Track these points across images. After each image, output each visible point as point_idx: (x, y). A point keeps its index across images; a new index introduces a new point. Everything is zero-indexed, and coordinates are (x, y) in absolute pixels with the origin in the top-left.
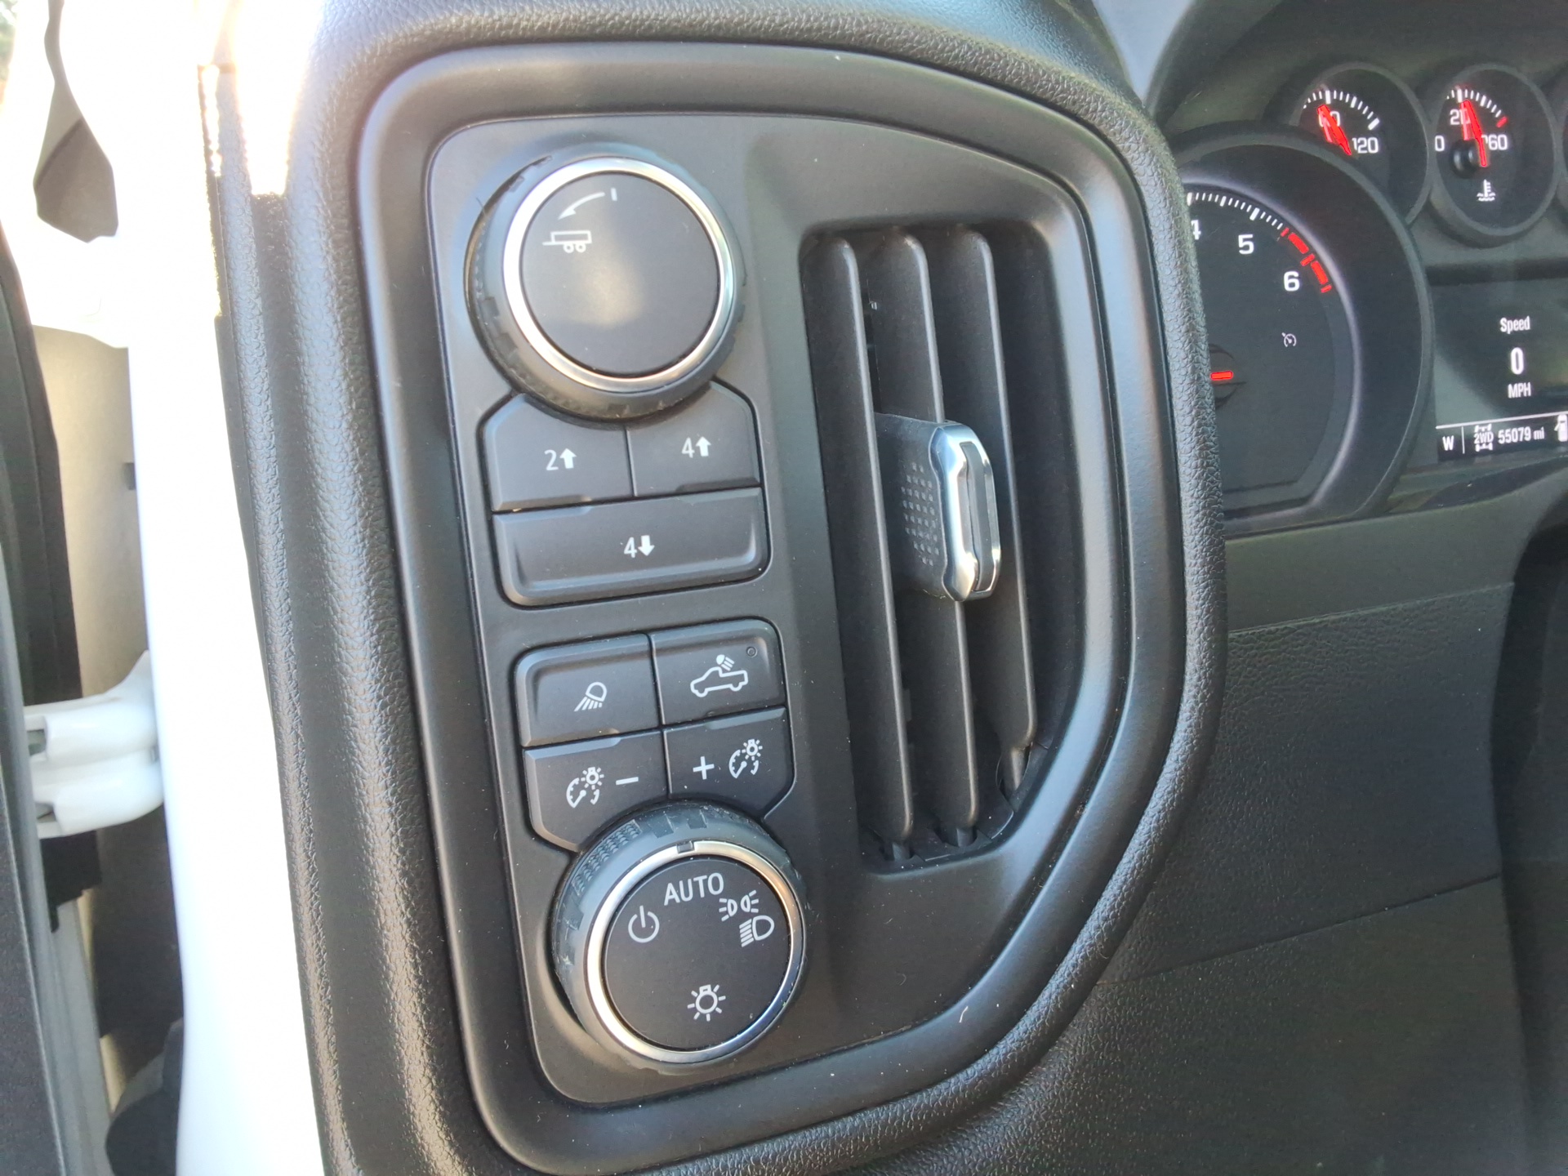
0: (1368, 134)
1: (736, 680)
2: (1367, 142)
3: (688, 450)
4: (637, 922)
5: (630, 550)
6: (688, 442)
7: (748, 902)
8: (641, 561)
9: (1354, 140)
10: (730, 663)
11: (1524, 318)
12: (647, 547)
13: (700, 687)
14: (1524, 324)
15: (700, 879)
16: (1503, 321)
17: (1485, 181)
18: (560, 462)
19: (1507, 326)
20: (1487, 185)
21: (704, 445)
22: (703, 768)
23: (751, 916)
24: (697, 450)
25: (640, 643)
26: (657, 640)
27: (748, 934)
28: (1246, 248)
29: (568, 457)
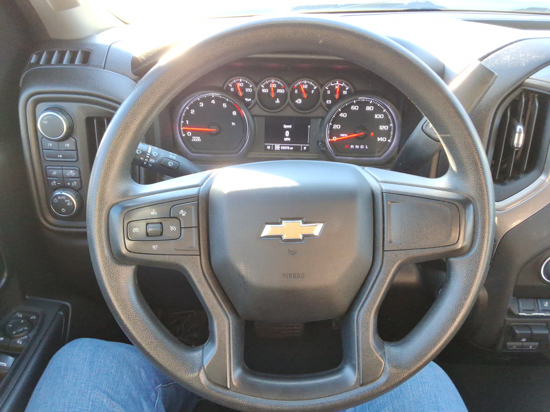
0: (249, 88)
1: (73, 174)
2: (249, 89)
3: (66, 145)
4: (55, 200)
5: (59, 156)
6: (66, 144)
7: (68, 201)
8: (60, 158)
9: (246, 89)
10: (72, 172)
11: (290, 125)
12: (61, 156)
13: (68, 174)
14: (290, 126)
15: (62, 197)
16: (284, 125)
17: (277, 99)
18: (50, 145)
19: (285, 126)
20: (278, 99)
21: (68, 145)
22: (69, 184)
23: (69, 202)
24: (67, 145)
25: (61, 168)
26: (63, 168)
27: (68, 204)
28: (225, 106)
29: (51, 144)
